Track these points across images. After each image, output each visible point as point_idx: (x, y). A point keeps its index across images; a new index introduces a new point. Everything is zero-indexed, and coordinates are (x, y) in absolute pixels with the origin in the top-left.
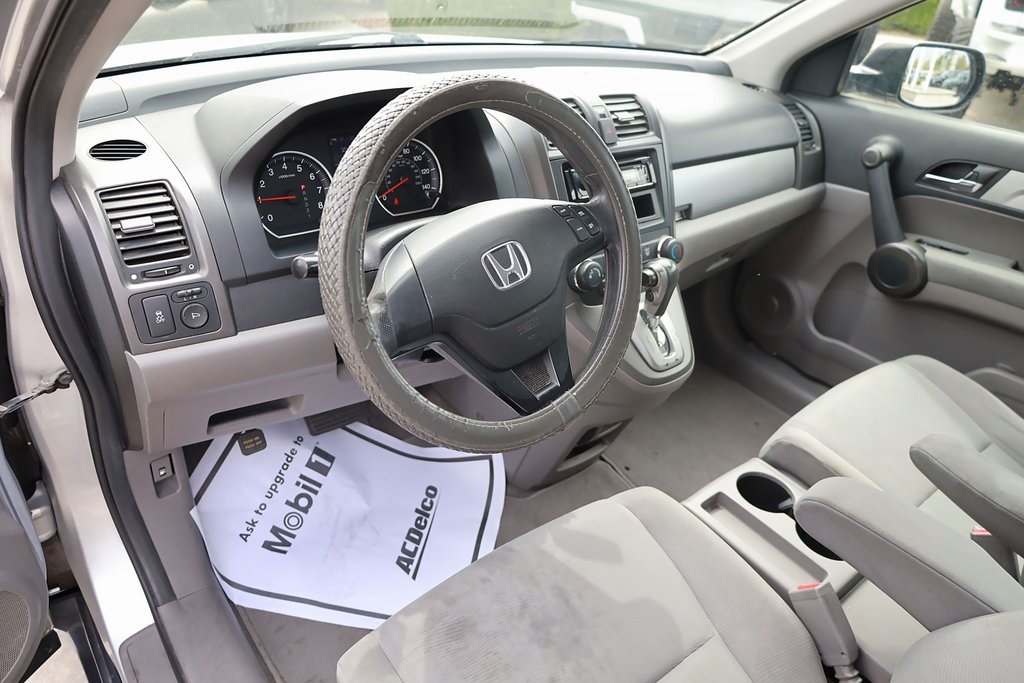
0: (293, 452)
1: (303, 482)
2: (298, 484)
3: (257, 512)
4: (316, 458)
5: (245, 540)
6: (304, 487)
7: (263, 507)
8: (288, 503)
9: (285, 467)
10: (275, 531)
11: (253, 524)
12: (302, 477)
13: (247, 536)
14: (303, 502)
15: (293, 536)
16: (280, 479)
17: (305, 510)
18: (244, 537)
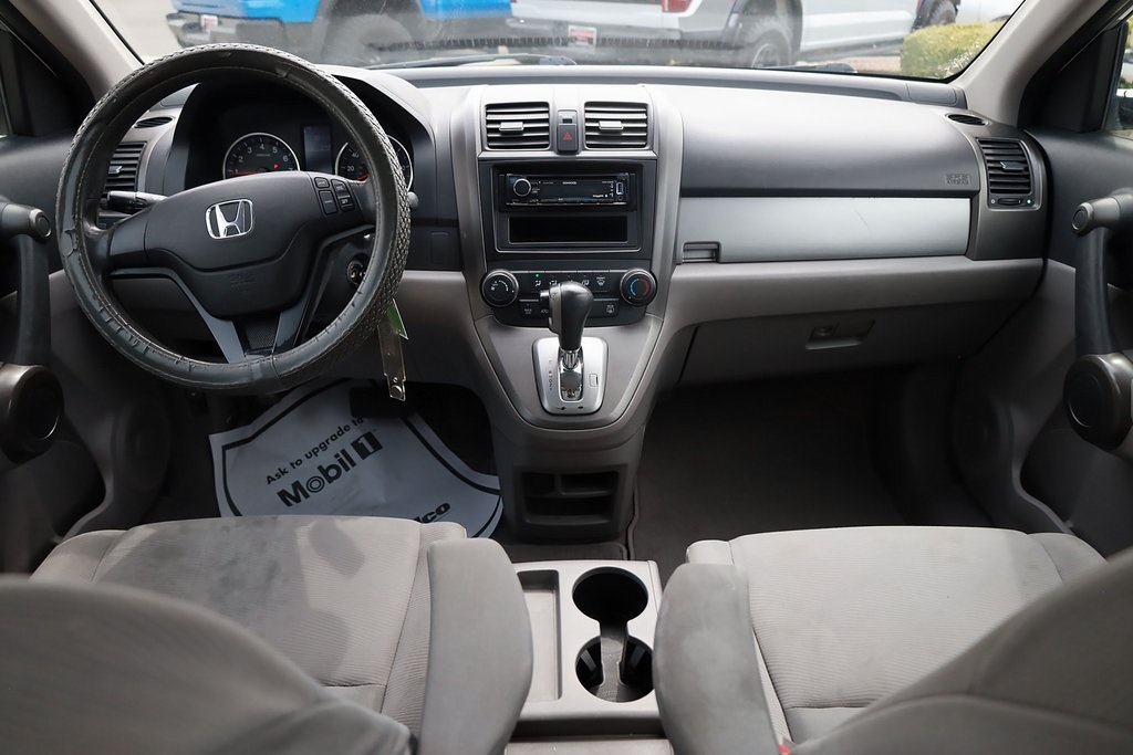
0: (347, 428)
1: (342, 456)
2: (337, 456)
3: (292, 464)
4: (363, 441)
5: (269, 482)
6: (341, 461)
7: (299, 462)
8: (320, 468)
9: (334, 438)
10: (296, 485)
11: (284, 472)
12: (343, 452)
13: (274, 479)
14: (332, 473)
15: (307, 496)
16: (324, 446)
17: (330, 480)
18: (270, 480)
